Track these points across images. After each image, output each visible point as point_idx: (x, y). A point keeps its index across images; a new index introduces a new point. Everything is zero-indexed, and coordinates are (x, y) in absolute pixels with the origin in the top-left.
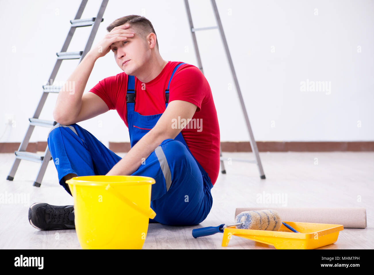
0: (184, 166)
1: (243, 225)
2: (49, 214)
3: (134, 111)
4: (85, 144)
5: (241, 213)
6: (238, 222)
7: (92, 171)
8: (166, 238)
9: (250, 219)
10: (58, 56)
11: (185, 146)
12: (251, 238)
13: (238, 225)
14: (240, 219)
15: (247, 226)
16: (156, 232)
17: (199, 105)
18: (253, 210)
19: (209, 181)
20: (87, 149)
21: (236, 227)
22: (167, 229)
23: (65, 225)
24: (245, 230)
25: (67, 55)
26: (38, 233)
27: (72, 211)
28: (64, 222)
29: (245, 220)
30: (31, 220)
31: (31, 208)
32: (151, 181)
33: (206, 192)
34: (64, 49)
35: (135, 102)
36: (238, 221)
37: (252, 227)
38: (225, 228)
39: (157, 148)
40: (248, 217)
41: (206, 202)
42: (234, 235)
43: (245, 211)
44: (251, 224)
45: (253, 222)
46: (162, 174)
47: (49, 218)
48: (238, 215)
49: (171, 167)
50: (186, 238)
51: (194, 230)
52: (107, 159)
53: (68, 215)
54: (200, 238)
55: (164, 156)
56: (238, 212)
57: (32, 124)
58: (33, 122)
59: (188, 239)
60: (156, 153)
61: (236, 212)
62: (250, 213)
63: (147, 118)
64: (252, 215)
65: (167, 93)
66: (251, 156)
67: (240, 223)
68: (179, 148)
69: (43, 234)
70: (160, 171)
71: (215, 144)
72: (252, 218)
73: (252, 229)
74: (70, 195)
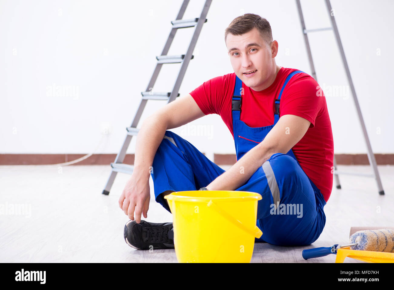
0: (294, 183)
1: (359, 245)
2: (146, 232)
3: (240, 119)
4: (186, 156)
5: (356, 233)
6: (353, 243)
7: (193, 186)
8: (274, 259)
9: (366, 240)
10: (158, 60)
11: (296, 161)
12: (366, 260)
13: (352, 246)
14: (355, 239)
15: (363, 247)
16: (263, 252)
17: (313, 121)
18: (369, 230)
19: (322, 199)
20: (187, 162)
21: (351, 248)
22: (275, 249)
23: (164, 244)
24: (360, 251)
25: (167, 58)
26: (135, 253)
27: (171, 229)
28: (162, 240)
29: (361, 241)
30: (126, 239)
31: (127, 225)
32: (258, 197)
33: (319, 210)
34: (165, 52)
35: (241, 111)
36: (353, 241)
37: (368, 248)
38: (338, 249)
39: (264, 164)
40: (363, 237)
41: (319, 221)
42: (348, 256)
43: (361, 230)
44: (366, 245)
45: (369, 242)
46: (270, 192)
47: (147, 237)
48: (352, 235)
49: (280, 184)
50: (295, 259)
51: (304, 251)
52: (209, 172)
53: (167, 232)
54: (311, 260)
55: (272, 172)
56: (353, 231)
57: (130, 134)
58: (131, 131)
59: (297, 260)
60: (263, 168)
61: (351, 231)
62: (366, 233)
63: (253, 130)
64: (368, 235)
65: (277, 104)
66: (368, 170)
67: (355, 243)
68: (289, 163)
69: (140, 254)
70: (267, 188)
71: (329, 159)
72: (368, 238)
73: (368, 250)
74: (169, 213)
